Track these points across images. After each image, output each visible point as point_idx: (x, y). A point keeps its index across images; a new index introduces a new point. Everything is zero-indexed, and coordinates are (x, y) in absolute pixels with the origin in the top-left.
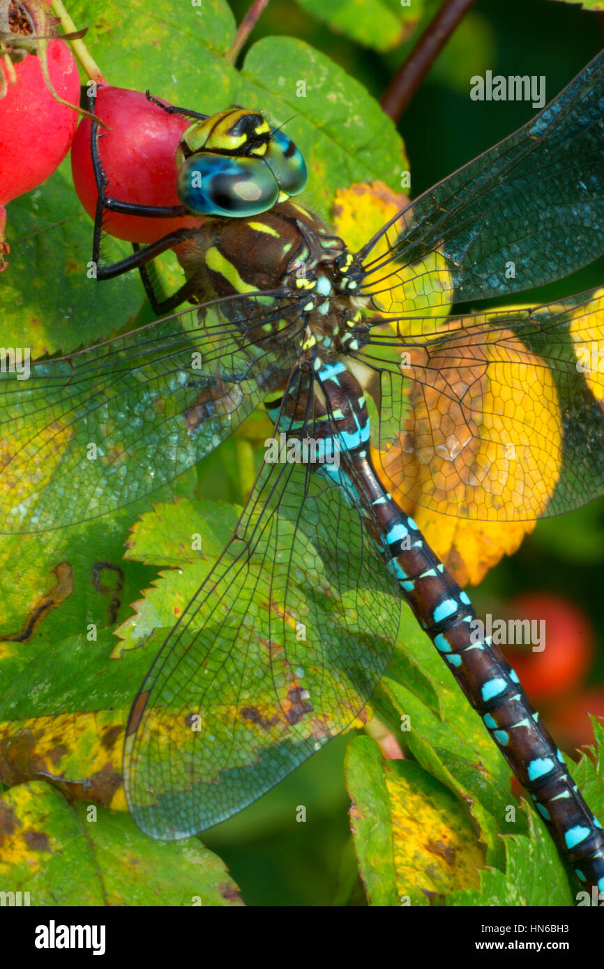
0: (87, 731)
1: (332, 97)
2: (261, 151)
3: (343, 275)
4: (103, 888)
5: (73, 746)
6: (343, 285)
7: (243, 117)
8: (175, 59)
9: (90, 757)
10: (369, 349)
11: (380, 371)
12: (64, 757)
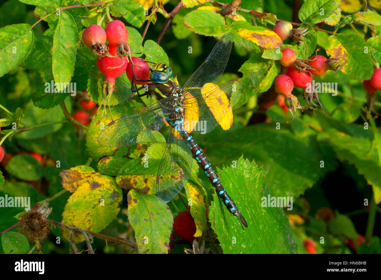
0: (140, 179)
1: (158, 50)
2: (166, 71)
3: (180, 93)
4: (147, 209)
5: (138, 182)
6: (180, 94)
7: (163, 65)
8: (134, 46)
9: (142, 184)
10: (183, 105)
11: (185, 109)
12: (137, 184)
